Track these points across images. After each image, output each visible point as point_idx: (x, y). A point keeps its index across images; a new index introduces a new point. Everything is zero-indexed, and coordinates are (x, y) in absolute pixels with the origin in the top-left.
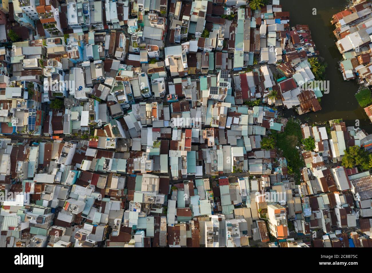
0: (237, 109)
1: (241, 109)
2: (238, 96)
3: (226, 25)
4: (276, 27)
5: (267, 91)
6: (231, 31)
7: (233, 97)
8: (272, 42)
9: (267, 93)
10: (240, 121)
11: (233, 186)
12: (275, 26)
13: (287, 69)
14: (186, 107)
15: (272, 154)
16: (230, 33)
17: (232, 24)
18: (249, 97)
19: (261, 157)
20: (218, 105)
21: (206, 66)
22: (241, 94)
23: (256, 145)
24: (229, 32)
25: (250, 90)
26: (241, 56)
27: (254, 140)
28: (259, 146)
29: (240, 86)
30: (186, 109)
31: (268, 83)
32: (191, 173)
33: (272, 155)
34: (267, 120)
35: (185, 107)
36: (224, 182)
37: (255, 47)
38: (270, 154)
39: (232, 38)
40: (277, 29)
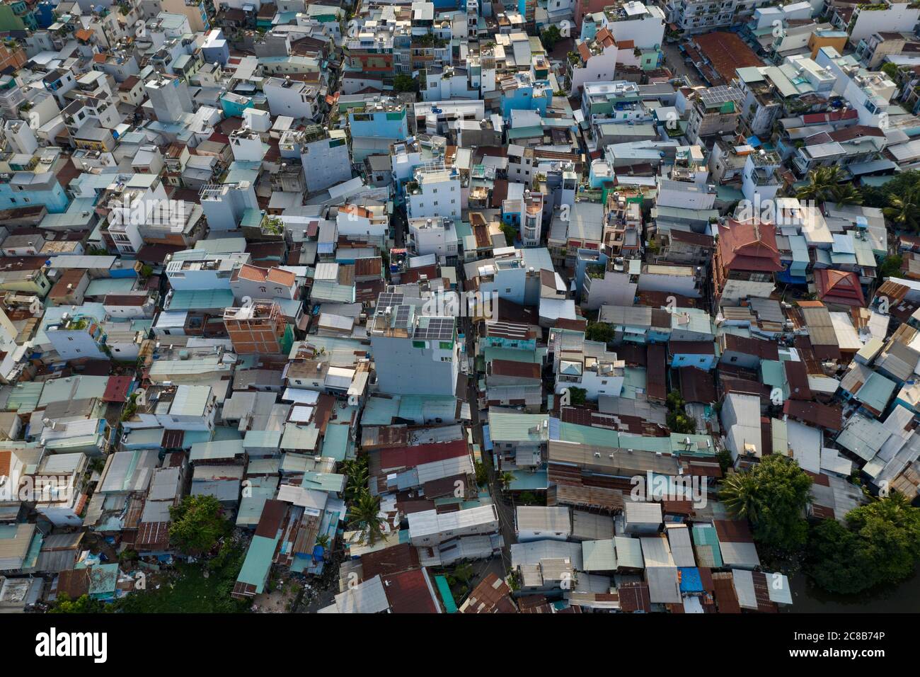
0: (344, 423)
1: (339, 435)
2: (391, 432)
3: (647, 406)
4: (660, 565)
5: (396, 524)
6: (625, 419)
7: (388, 421)
8: (599, 556)
9: (391, 525)
10: (300, 424)
11: (91, 407)
12: (665, 560)
13: (483, 605)
14: (370, 293)
15: (155, 530)
16: (620, 417)
17: (654, 425)
18: (385, 471)
19: (152, 488)
20: (363, 365)
21: (490, 330)
22: (397, 440)
23: (203, 481)
24: (621, 413)
25: (408, 469)
26: (530, 432)
27: (223, 478)
28: (196, 491)
29: (426, 441)
30: (363, 294)
31: (425, 524)
32: (170, 298)
33: (149, 527)
34: (290, 525)
35: (370, 290)
36: (117, 388)
37: (567, 482)
38: (156, 524)
39: (597, 420)
40: (655, 570)
